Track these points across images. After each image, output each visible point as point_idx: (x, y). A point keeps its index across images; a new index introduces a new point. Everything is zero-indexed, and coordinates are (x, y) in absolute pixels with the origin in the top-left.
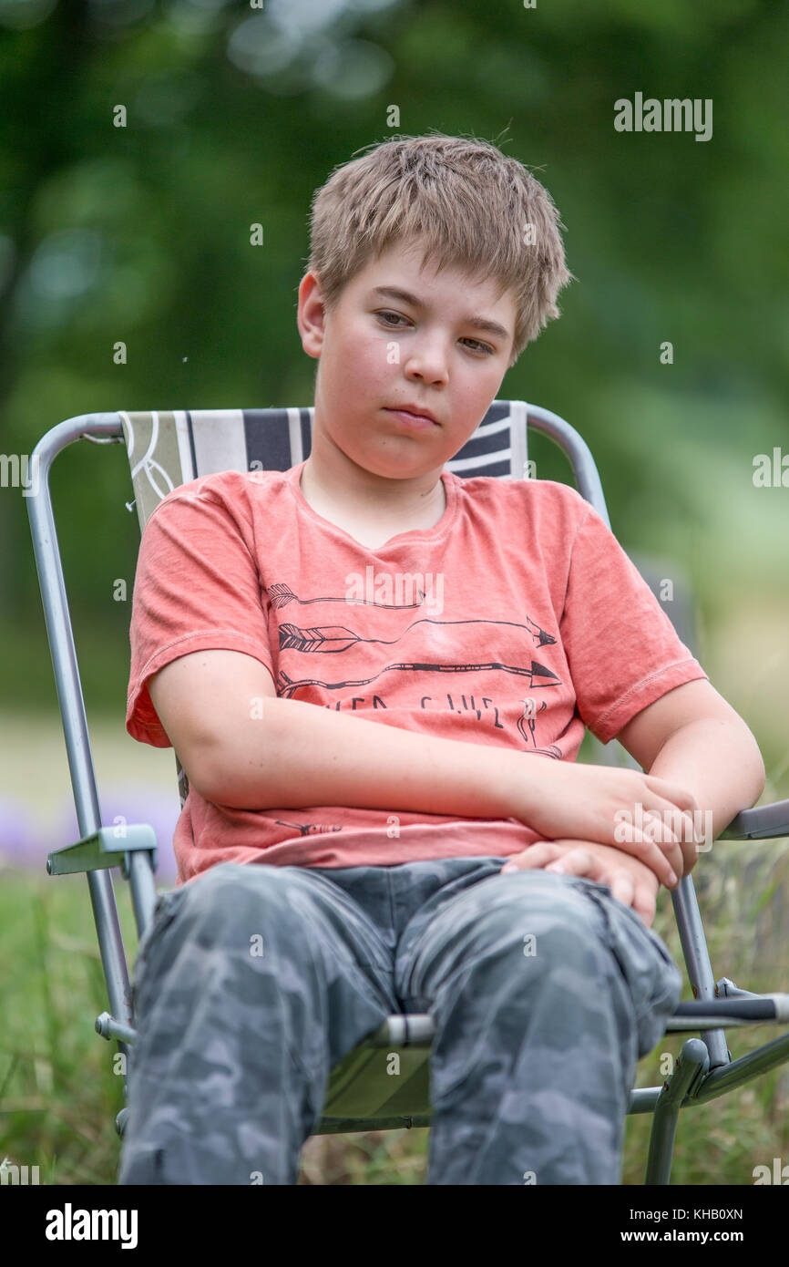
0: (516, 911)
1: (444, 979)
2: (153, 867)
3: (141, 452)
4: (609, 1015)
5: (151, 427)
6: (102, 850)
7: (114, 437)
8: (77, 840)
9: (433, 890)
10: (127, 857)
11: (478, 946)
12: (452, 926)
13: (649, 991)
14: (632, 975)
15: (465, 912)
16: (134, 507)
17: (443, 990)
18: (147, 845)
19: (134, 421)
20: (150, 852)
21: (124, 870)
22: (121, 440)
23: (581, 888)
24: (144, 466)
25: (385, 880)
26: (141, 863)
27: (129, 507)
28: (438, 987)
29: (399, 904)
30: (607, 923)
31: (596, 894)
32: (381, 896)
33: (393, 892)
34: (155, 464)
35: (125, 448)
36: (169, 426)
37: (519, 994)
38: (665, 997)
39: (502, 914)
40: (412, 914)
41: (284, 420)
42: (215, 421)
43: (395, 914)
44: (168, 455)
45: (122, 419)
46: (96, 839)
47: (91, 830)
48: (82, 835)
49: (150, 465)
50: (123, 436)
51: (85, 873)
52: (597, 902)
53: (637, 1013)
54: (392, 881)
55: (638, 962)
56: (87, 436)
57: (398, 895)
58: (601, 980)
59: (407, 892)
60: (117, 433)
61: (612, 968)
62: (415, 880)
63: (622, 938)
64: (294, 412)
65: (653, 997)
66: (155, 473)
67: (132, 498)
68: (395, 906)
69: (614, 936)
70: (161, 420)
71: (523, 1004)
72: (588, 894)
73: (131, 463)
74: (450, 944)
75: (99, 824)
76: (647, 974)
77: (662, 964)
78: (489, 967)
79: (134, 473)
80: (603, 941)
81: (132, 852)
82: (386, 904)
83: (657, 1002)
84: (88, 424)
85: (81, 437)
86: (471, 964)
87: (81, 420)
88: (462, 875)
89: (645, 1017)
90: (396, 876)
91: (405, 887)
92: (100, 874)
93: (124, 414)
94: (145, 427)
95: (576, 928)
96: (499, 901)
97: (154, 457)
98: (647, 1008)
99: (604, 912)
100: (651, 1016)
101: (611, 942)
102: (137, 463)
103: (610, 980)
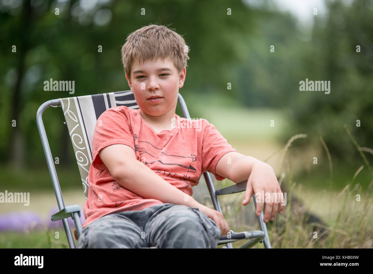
0: (176, 217)
1: (159, 237)
2: (80, 216)
3: (66, 108)
4: (203, 241)
5: (68, 102)
6: (66, 213)
7: (58, 105)
8: (58, 211)
9: (151, 216)
10: (72, 214)
11: (167, 227)
12: (159, 224)
13: (212, 233)
14: (208, 230)
15: (162, 219)
16: (66, 123)
17: (159, 240)
18: (77, 210)
19: (63, 101)
20: (78, 212)
21: (72, 217)
22: (60, 106)
23: (191, 209)
24: (67, 112)
25: (139, 214)
26: (76, 215)
27: (65, 123)
28: (157, 239)
29: (143, 220)
30: (200, 217)
31: (195, 210)
32: (138, 219)
33: (141, 217)
34: (70, 111)
35: (61, 108)
36: (72, 101)
37: (179, 238)
38: (216, 235)
39: (172, 218)
40: (146, 222)
41: (103, 97)
42: (84, 99)
43: (142, 223)
44: (73, 108)
45: (60, 100)
46: (64, 210)
47: (62, 208)
48: (60, 210)
49: (68, 111)
50: (61, 105)
51: (61, 220)
52: (196, 212)
53: (210, 240)
54: (141, 214)
55: (209, 227)
56: (51, 106)
57: (143, 218)
58: (201, 232)
59: (145, 217)
60: (59, 104)
61: (203, 229)
62: (146, 213)
63: (204, 221)
64: (105, 95)
65: (214, 235)
66: (70, 113)
67: (65, 121)
68: (142, 221)
69: (202, 220)
70: (70, 100)
71: (181, 241)
72: (193, 211)
73: (64, 112)
74: (159, 228)
75: (64, 206)
76: (211, 229)
77: (214, 226)
78: (171, 232)
79: (65, 114)
80: (200, 222)
81: (74, 213)
82: (140, 220)
83: (215, 236)
84: (51, 103)
85: (50, 106)
86: (166, 232)
87: (49, 102)
88: (158, 210)
89: (213, 240)
90: (141, 213)
91: (144, 215)
92: (66, 220)
93: (60, 99)
94: (66, 102)
95: (192, 219)
96: (171, 215)
97: (69, 109)
98: (212, 238)
99: (198, 215)
100: (214, 240)
101: (202, 222)
102: (65, 111)
103: (203, 232)
